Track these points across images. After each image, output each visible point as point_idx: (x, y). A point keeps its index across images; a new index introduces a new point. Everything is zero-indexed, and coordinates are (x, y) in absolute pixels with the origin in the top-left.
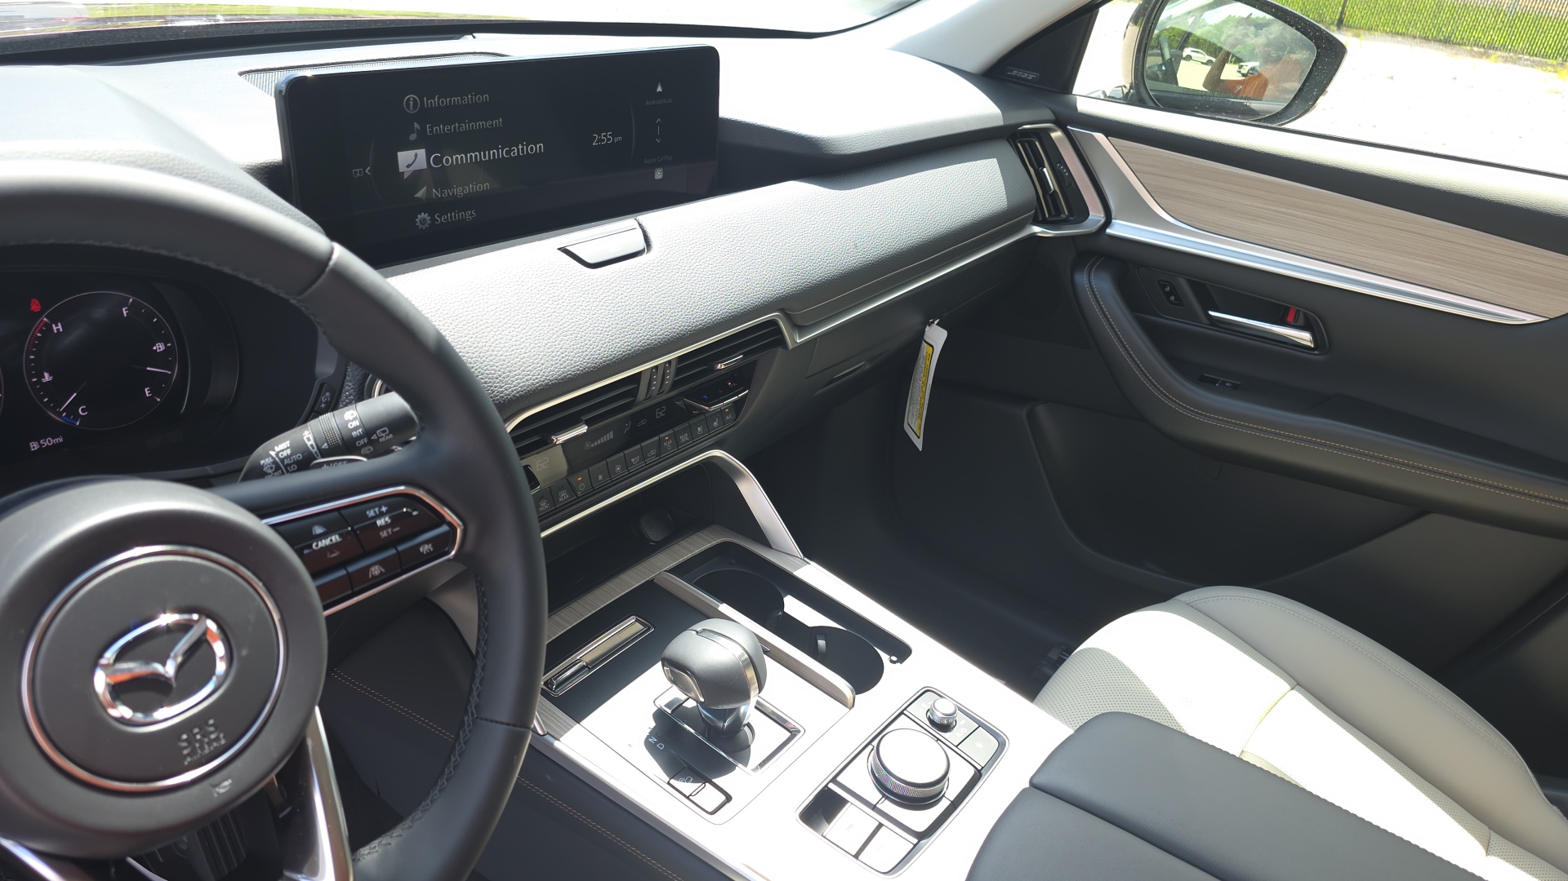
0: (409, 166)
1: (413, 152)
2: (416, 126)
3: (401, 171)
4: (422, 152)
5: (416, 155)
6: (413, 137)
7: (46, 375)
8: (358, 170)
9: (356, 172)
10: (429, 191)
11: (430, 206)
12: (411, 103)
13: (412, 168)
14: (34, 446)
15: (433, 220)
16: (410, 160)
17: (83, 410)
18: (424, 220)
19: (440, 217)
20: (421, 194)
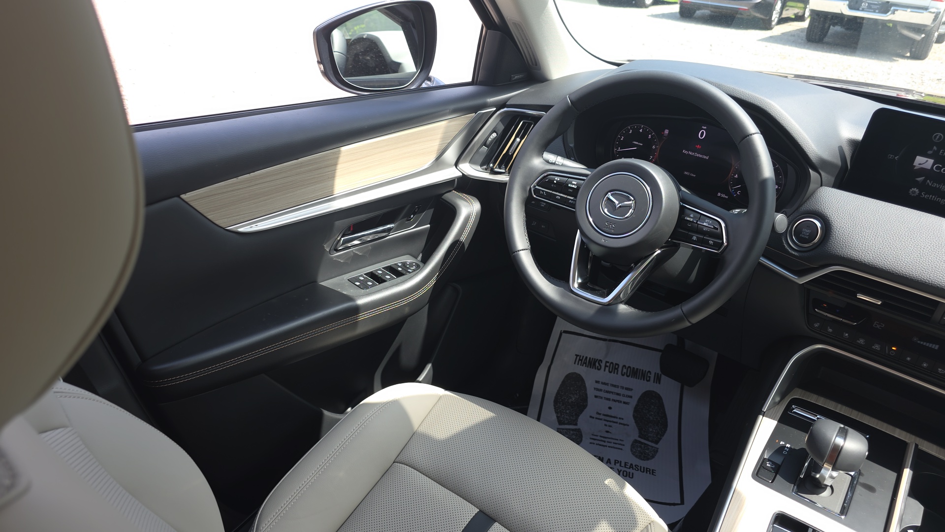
0: (920, 164)
1: (926, 159)
2: (935, 148)
3: (914, 164)
4: (931, 161)
5: (927, 161)
6: (930, 152)
7: (737, 175)
8: (892, 156)
9: (890, 156)
10: (925, 181)
11: (922, 187)
12: (938, 137)
13: (921, 166)
14: (719, 194)
15: (920, 194)
16: (922, 162)
17: (739, 193)
18: (915, 192)
19: (925, 195)
20: (920, 179)
